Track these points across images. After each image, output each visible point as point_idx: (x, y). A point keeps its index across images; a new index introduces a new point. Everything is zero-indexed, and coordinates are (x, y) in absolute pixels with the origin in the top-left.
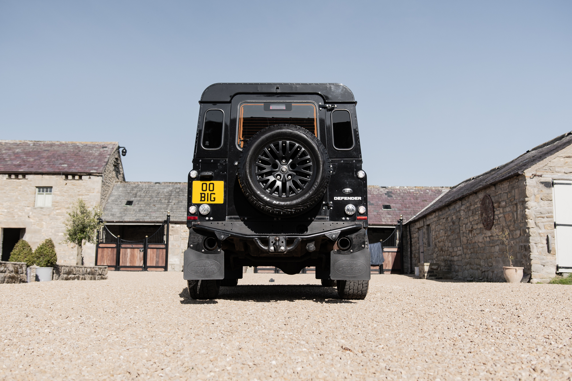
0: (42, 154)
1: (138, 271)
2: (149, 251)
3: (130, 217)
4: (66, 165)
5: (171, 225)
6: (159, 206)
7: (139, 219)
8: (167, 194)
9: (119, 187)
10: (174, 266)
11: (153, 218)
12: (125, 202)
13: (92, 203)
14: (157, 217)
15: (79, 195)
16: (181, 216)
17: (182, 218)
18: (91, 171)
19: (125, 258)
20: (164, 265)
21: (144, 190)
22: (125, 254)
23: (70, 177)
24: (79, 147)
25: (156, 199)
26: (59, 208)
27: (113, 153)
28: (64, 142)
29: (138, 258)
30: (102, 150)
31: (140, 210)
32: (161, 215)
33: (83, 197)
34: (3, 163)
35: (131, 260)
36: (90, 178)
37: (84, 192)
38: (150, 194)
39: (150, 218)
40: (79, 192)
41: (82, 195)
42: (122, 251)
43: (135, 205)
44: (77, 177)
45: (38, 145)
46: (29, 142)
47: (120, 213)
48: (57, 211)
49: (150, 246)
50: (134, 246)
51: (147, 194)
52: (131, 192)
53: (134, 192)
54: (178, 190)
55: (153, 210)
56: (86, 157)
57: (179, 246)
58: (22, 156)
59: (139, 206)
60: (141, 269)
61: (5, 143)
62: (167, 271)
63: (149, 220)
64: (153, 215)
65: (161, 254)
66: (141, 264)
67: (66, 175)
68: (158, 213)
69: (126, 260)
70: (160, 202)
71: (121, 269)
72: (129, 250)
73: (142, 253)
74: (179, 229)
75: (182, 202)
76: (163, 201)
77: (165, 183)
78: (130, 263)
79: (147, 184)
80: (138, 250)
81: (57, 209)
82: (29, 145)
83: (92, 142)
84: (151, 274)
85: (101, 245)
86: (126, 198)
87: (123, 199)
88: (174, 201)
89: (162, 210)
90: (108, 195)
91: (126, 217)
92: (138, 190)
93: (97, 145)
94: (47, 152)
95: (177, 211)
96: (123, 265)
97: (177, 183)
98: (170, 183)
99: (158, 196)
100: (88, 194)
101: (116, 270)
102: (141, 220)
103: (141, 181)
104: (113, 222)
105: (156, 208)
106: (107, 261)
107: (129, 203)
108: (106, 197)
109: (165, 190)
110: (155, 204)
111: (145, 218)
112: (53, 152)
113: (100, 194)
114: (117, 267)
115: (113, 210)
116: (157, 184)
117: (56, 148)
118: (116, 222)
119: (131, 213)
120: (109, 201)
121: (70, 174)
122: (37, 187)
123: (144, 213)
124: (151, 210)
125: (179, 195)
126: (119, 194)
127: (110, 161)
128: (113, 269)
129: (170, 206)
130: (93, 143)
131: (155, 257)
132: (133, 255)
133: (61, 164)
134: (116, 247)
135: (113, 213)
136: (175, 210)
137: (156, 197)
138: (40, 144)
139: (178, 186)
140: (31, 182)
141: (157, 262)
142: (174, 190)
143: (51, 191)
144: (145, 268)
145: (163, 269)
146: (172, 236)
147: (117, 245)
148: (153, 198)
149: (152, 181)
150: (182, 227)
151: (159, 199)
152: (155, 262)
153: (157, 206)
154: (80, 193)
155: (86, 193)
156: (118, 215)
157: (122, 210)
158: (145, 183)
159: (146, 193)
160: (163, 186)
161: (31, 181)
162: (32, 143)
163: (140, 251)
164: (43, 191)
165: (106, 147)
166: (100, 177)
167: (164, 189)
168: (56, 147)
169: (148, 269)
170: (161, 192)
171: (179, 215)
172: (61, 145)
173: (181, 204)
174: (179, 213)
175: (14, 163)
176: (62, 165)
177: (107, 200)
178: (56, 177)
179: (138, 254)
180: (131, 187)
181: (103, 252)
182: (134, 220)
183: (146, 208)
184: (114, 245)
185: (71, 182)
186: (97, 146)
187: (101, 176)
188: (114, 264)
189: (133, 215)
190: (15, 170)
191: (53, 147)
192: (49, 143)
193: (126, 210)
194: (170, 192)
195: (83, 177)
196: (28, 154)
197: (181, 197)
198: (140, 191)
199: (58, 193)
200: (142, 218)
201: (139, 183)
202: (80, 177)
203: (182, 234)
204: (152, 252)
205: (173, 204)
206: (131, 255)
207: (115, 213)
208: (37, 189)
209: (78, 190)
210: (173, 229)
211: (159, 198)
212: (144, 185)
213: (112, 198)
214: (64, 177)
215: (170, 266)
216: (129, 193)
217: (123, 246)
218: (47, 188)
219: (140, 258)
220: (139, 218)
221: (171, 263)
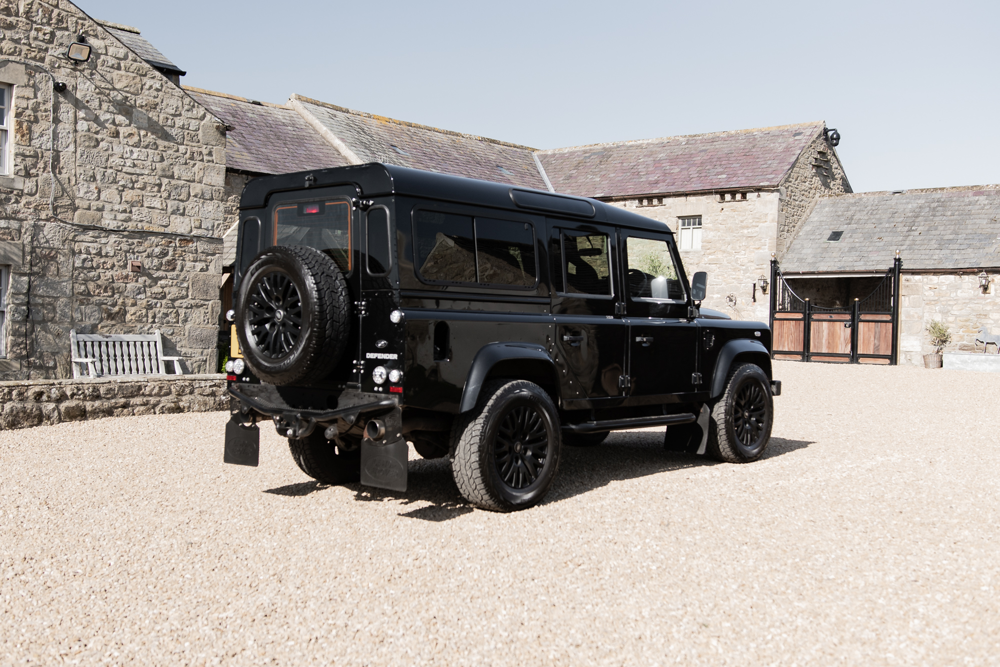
0: (694, 159)
1: (842, 363)
2: (861, 325)
3: (829, 264)
4: (724, 176)
5: (903, 278)
6: (890, 239)
7: (844, 267)
8: (910, 215)
9: (825, 206)
10: (911, 356)
11: (871, 263)
12: (828, 233)
13: (763, 241)
14: (878, 263)
15: (743, 228)
16: (927, 257)
17: (927, 262)
18: (762, 184)
19: (820, 338)
20: (889, 353)
21: (869, 208)
22: (819, 332)
23: (728, 197)
24: (755, 139)
25: (887, 225)
26: (713, 251)
27: (809, 143)
28: (733, 132)
29: (842, 339)
30: (791, 140)
31: (851, 249)
32: (887, 258)
33: (750, 230)
34: (634, 180)
35: (829, 343)
36: (759, 196)
37: (751, 221)
38: (878, 216)
39: (865, 264)
40: (742, 222)
41: (748, 227)
42: (813, 325)
43: (845, 238)
44: (738, 196)
45: (694, 142)
46: (681, 139)
47: (814, 257)
48: (710, 257)
49: (863, 317)
50: (835, 317)
51: (872, 217)
52: (842, 215)
53: (850, 213)
54: (935, 204)
55: (875, 249)
56: (761, 156)
57: (921, 318)
58: (664, 165)
59: (852, 240)
60: (847, 360)
61: (648, 144)
62: (896, 364)
63: (862, 269)
64: (873, 258)
65: (884, 332)
66: (848, 350)
67: (722, 193)
68: (883, 253)
69: (821, 343)
70: (893, 230)
71: (813, 358)
72: (825, 324)
73: (849, 330)
74: (920, 284)
75: (936, 229)
76: (899, 229)
77: (911, 191)
78: (828, 348)
79: (877, 196)
80: (842, 324)
81: (709, 254)
82: (680, 144)
83: (779, 127)
84: (864, 369)
85: (777, 316)
86: (832, 227)
87: (825, 229)
88: (920, 228)
89: (891, 248)
90: (799, 223)
91: (822, 264)
92: (858, 209)
93: (787, 131)
94: (703, 154)
95: (922, 247)
96: (815, 351)
97: (935, 189)
98: (922, 190)
99: (892, 219)
100: (757, 224)
101: (803, 360)
102: (848, 269)
103: (867, 191)
104: (798, 274)
105: (882, 244)
106: (788, 344)
107: (836, 236)
108: (794, 227)
109: (910, 206)
110: (882, 235)
111: (855, 264)
112: (711, 154)
113: (776, 224)
114: (806, 354)
115: (804, 251)
116: (896, 195)
117: (717, 145)
118: (804, 274)
119: (834, 255)
120: (801, 234)
121: (728, 192)
122: (679, 217)
123: (858, 254)
124: (870, 249)
125: (934, 216)
126: (822, 219)
127: (801, 160)
128: (800, 357)
129: (911, 238)
130: (781, 129)
131: (872, 339)
132: (832, 334)
133: (718, 174)
134: (804, 319)
135: (801, 256)
136: (916, 247)
137: (888, 222)
138: (696, 141)
139: (938, 195)
140: (670, 210)
141: (877, 348)
142: (926, 204)
143: (700, 224)
144: (854, 357)
145: (888, 361)
146: (907, 298)
147: (805, 316)
148: (881, 223)
149: (888, 190)
150: (925, 280)
151: (893, 225)
152: (872, 347)
153: (885, 239)
154: (744, 224)
155: (754, 224)
156: (810, 260)
157: (819, 250)
158: (874, 193)
159: (871, 214)
160: (907, 198)
161: (670, 208)
162: (686, 139)
163: (845, 326)
164: (689, 224)
165: (799, 134)
166: (775, 193)
167: (908, 203)
168: (719, 142)
169: (860, 360)
170: (899, 211)
171: (923, 257)
172: (730, 136)
173: (933, 232)
174: (923, 252)
175: (650, 179)
176: (719, 177)
177: (798, 232)
178: (707, 198)
179: (843, 332)
180: (846, 204)
181: (781, 326)
182: (834, 269)
183: (863, 244)
184: (800, 316)
185: (731, 206)
186: (785, 133)
187: (778, 191)
188: (800, 349)
189: (836, 260)
190: (648, 191)
191: (715, 143)
192: (711, 137)
193: (825, 250)
194: (917, 210)
195: (749, 195)
196: (673, 160)
197: (937, 219)
198: (860, 211)
199: (710, 225)
200: (851, 264)
201: (863, 195)
202: (744, 196)
203: (927, 293)
204: (866, 329)
205: (917, 233)
206: (829, 334)
207: (805, 257)
208: (680, 221)
209: (741, 219)
210: (907, 283)
211: (893, 222)
212: (872, 197)
213: (807, 228)
214: (718, 196)
215: (904, 356)
216: (839, 216)
217: (815, 317)
218: (694, 217)
219: (845, 340)
220: (846, 265)
221: (904, 349)
